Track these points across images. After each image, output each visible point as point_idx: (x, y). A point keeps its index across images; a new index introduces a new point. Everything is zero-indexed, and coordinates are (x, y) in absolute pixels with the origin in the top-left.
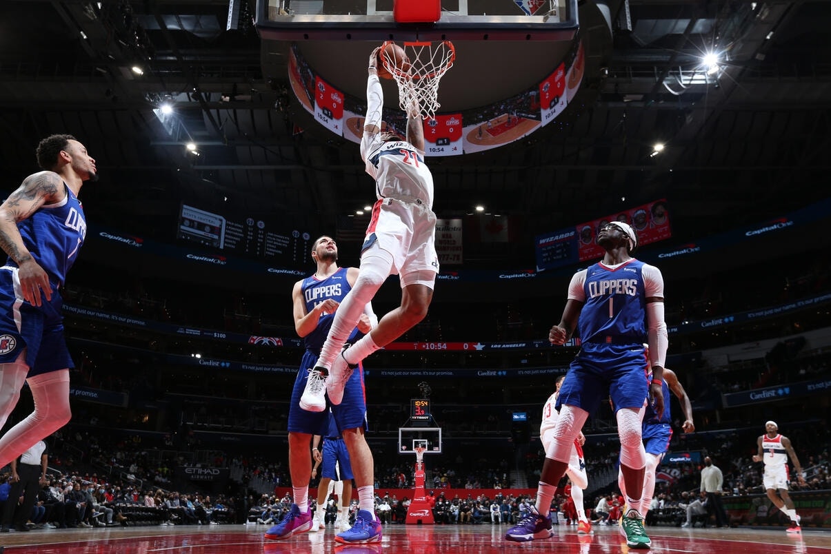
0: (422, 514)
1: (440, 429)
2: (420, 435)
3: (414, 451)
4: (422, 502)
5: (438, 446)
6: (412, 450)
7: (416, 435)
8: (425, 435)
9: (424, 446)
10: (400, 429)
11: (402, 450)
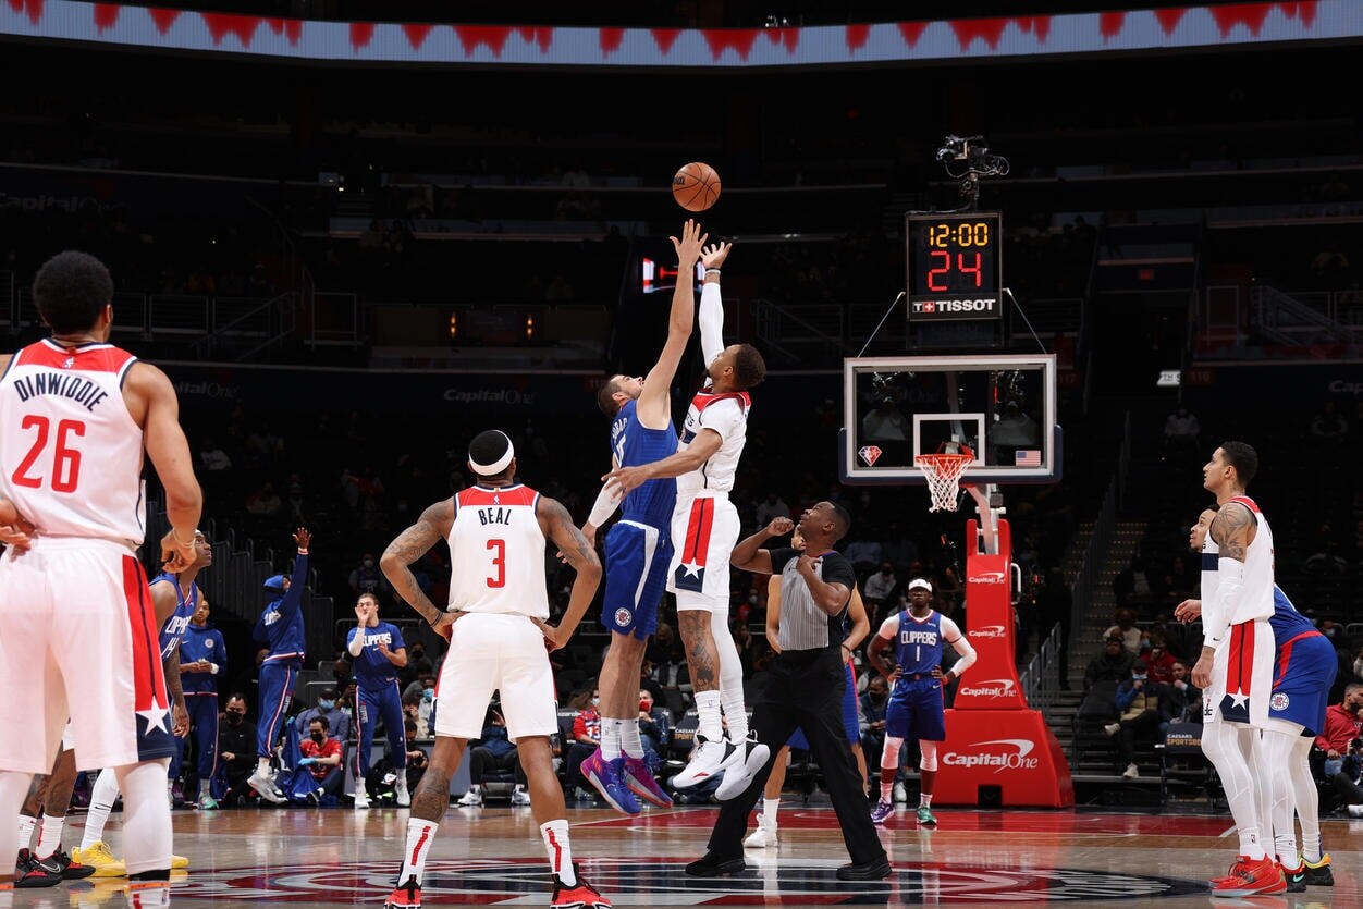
0: (1002, 761)
1: (1049, 362)
2: (955, 391)
3: (922, 468)
4: (1003, 704)
5: (1039, 445)
6: (908, 462)
7: (931, 391)
8: (975, 390)
9: (967, 448)
10: (850, 364)
11: (861, 463)
